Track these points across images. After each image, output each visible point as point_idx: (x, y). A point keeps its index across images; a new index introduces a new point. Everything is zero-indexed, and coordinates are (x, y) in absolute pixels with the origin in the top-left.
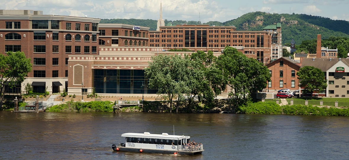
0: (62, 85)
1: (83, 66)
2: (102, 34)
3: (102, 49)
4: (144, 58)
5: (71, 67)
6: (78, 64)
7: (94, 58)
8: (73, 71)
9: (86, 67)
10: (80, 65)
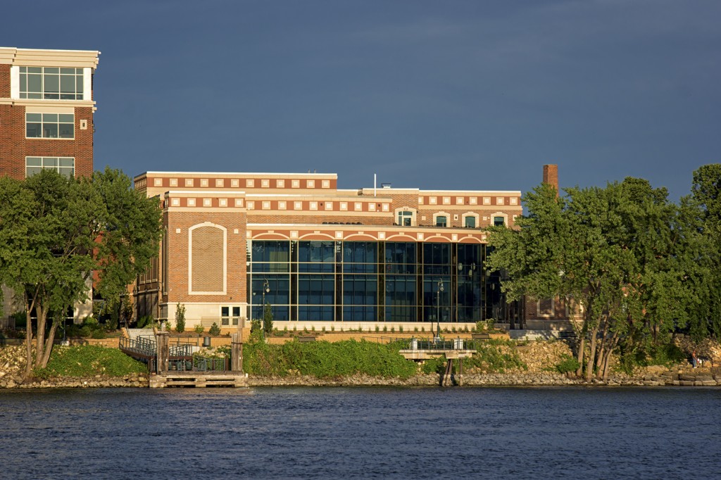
1: (225, 230)
5: (178, 232)
6: (208, 224)
8: (188, 247)
9: (237, 231)
10: (213, 225)
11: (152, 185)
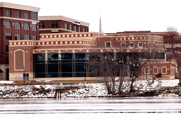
0: (3, 72)
1: (24, 51)
2: (41, 27)
3: (43, 37)
4: (85, 42)
5: (11, 52)
6: (19, 50)
7: (35, 43)
8: (14, 57)
9: (27, 52)
10: (21, 50)
11: (41, 38)
